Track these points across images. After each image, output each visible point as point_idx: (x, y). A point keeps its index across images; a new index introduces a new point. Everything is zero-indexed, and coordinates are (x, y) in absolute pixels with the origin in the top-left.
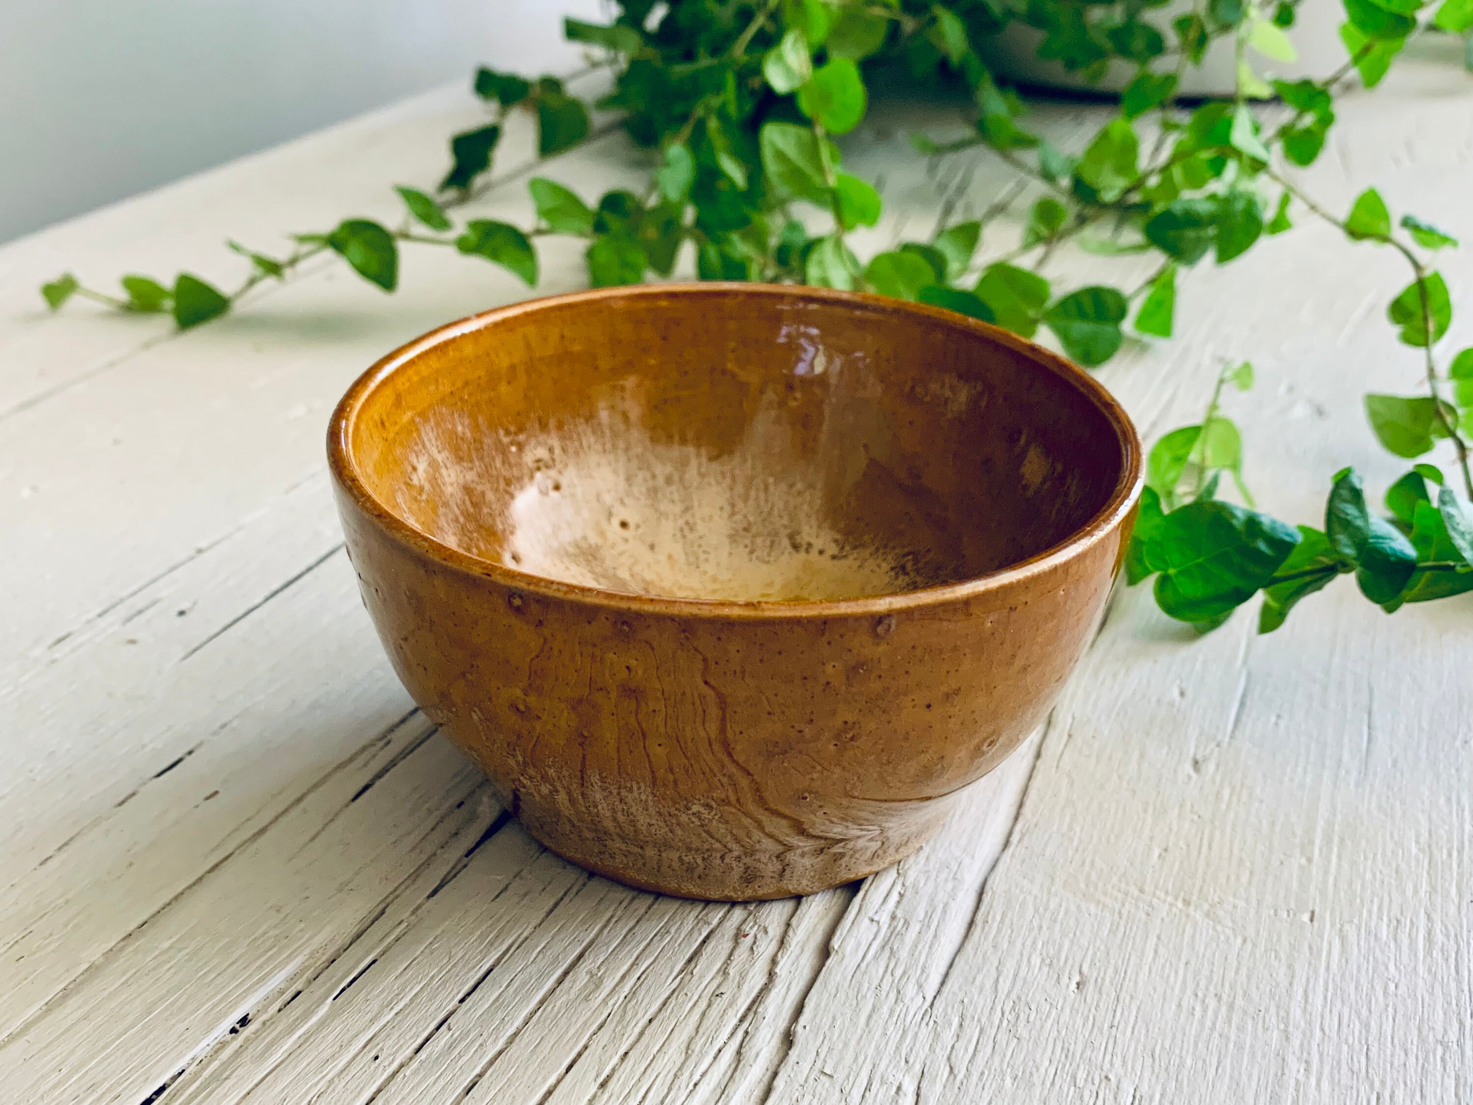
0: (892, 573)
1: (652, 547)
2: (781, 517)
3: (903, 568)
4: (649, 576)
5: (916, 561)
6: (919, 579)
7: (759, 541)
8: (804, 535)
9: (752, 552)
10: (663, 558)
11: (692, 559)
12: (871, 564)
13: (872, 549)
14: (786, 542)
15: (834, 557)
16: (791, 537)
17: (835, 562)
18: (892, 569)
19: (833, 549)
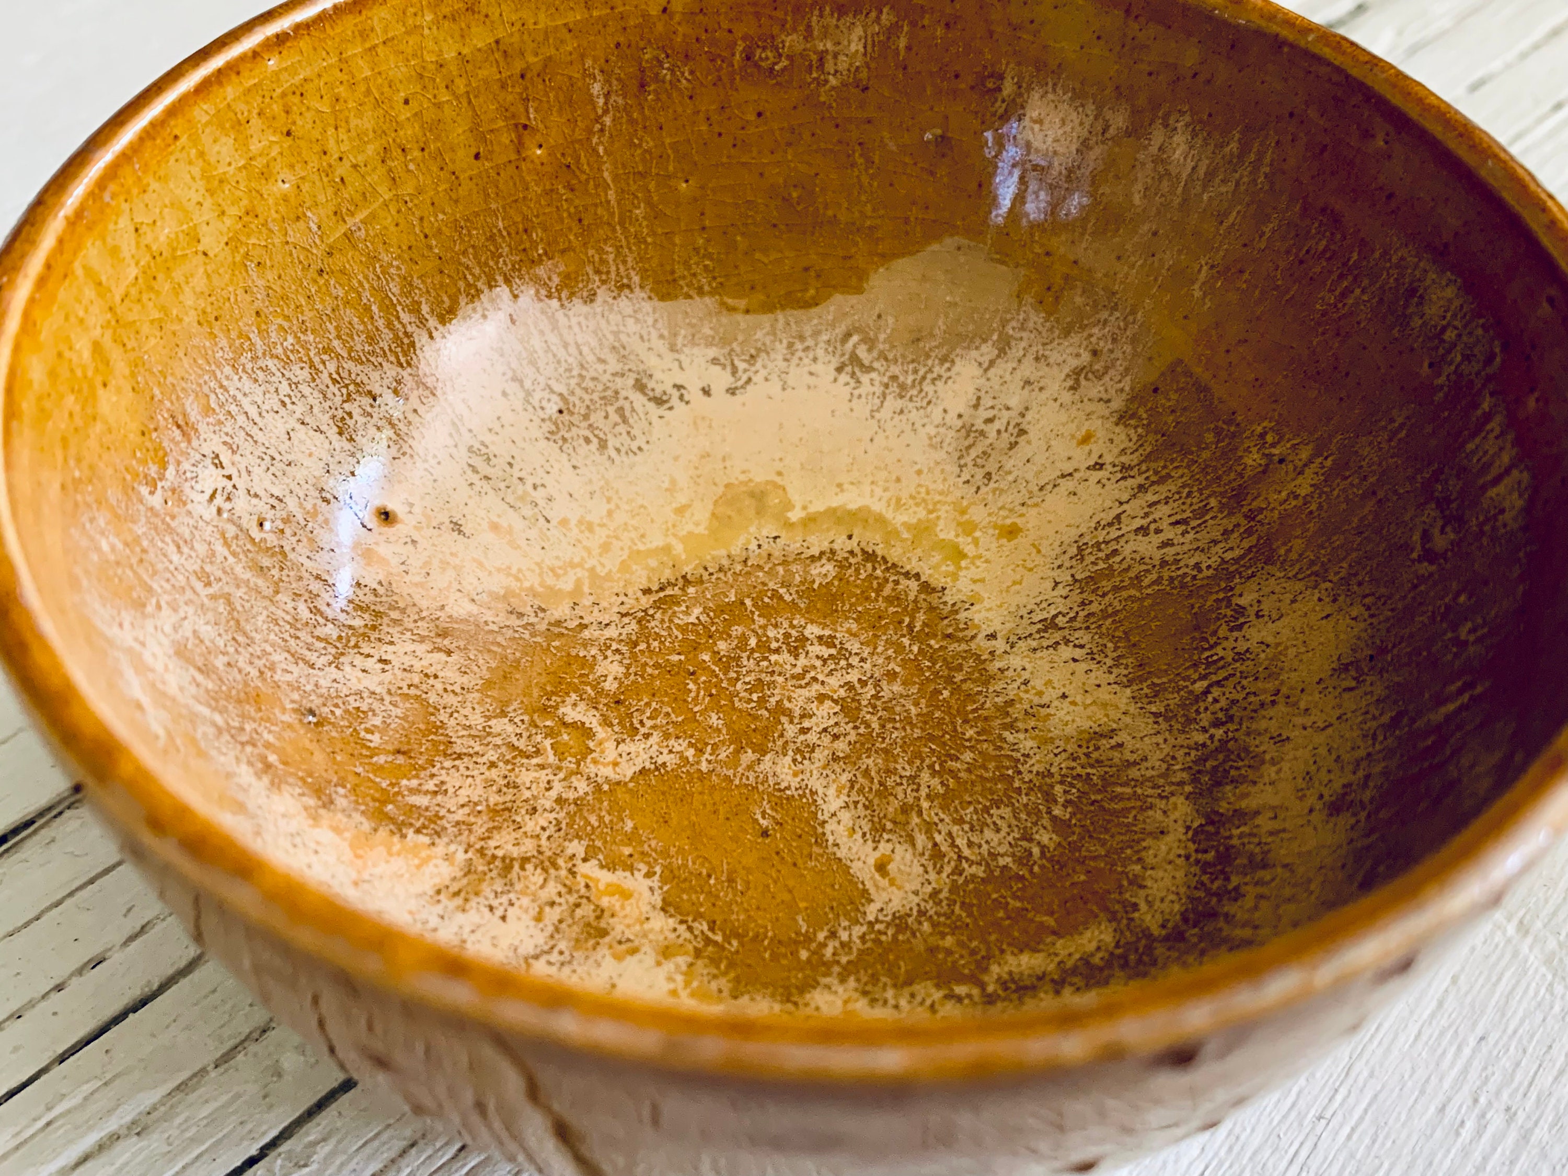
0: (844, 378)
1: (457, 527)
2: (602, 361)
3: (854, 359)
4: (497, 584)
5: (870, 343)
6: (895, 370)
7: (597, 418)
8: (658, 375)
9: (603, 445)
10: (489, 537)
11: (528, 511)
12: (797, 375)
13: (781, 348)
14: (638, 399)
15: (732, 391)
16: (640, 386)
17: (739, 398)
18: (839, 370)
19: (721, 379)
